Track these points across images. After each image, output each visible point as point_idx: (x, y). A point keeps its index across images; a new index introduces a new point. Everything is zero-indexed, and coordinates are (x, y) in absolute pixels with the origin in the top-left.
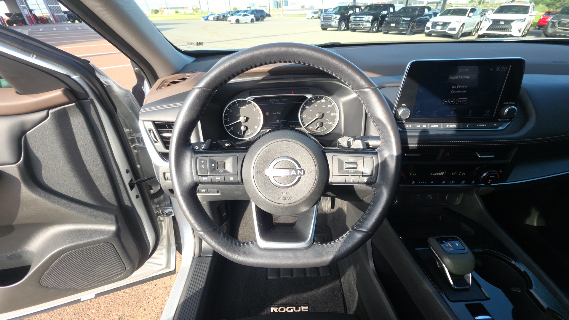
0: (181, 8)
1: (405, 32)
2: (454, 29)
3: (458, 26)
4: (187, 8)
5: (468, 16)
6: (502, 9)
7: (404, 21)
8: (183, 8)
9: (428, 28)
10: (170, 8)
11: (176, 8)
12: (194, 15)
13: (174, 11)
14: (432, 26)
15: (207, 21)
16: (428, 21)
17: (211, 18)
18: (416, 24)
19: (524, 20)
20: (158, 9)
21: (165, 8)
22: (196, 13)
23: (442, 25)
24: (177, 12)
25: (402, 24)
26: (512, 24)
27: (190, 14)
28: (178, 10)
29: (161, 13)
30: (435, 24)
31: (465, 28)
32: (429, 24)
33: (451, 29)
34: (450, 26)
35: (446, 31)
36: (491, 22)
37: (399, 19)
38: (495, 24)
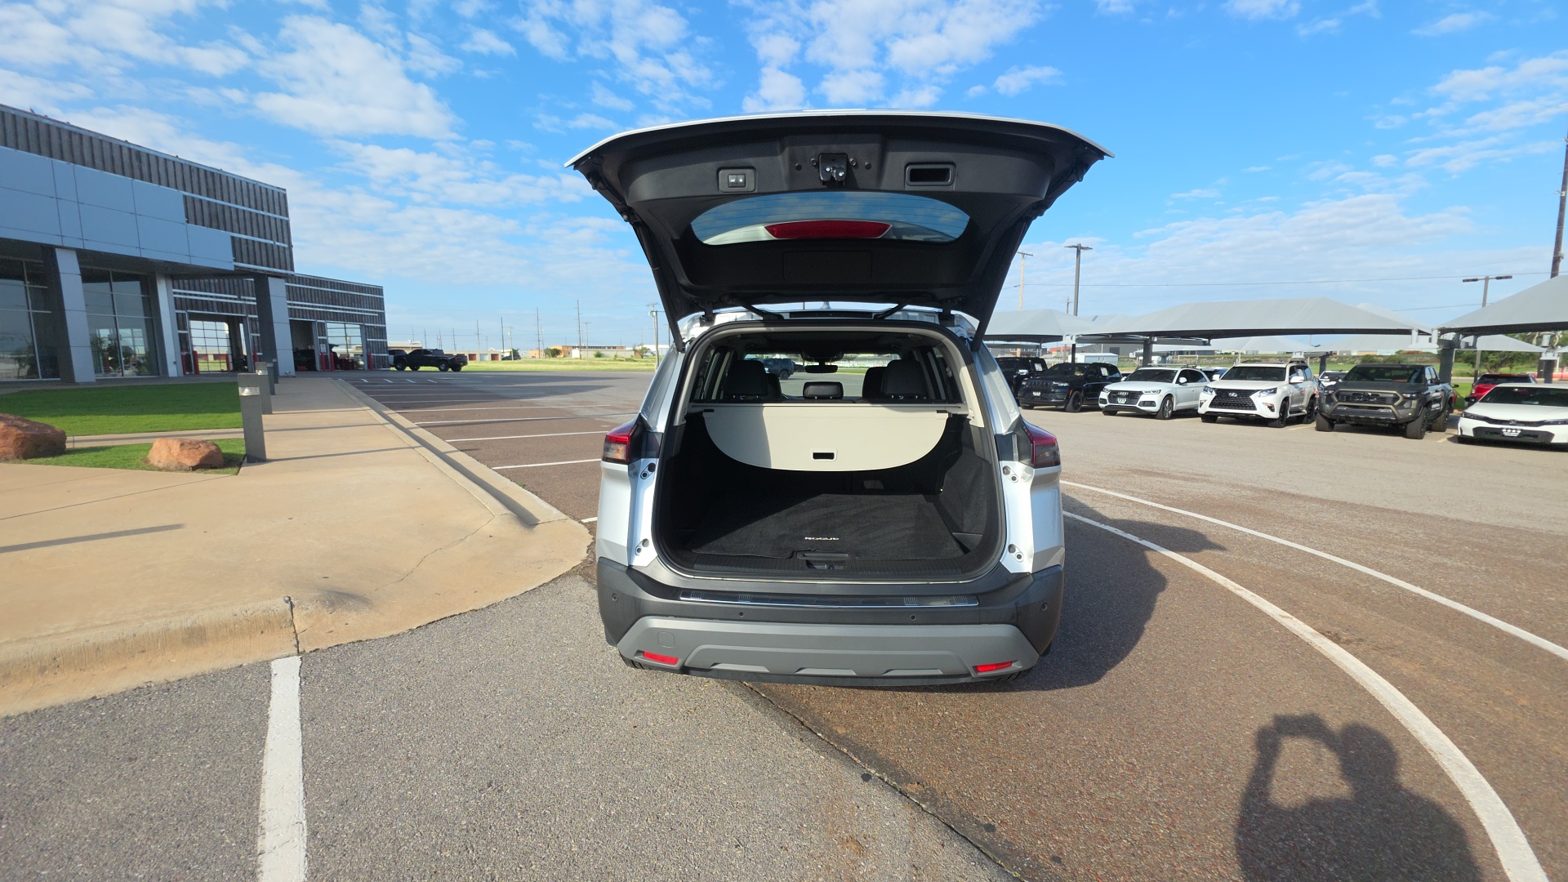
0: (609, 348)
1: (1063, 407)
2: (1152, 404)
3: (1158, 399)
4: (622, 348)
5: (1178, 382)
6: (1238, 373)
7: (1057, 387)
8: (614, 348)
9: (1104, 401)
10: (589, 347)
11: (598, 347)
12: (634, 361)
13: (592, 353)
14: (1109, 396)
16: (1101, 388)
18: (1085, 395)
19: (1274, 391)
20: (559, 348)
21: (574, 347)
22: (640, 359)
23: (1126, 396)
24: (599, 355)
25: (1054, 392)
26: (1253, 397)
27: (627, 360)
28: (602, 352)
29: (564, 356)
30: (1114, 395)
31: (1177, 404)
32: (1104, 395)
33: (1144, 403)
34: (1142, 398)
35: (1137, 406)
36: (1214, 394)
37: (1047, 384)
38: (1222, 397)
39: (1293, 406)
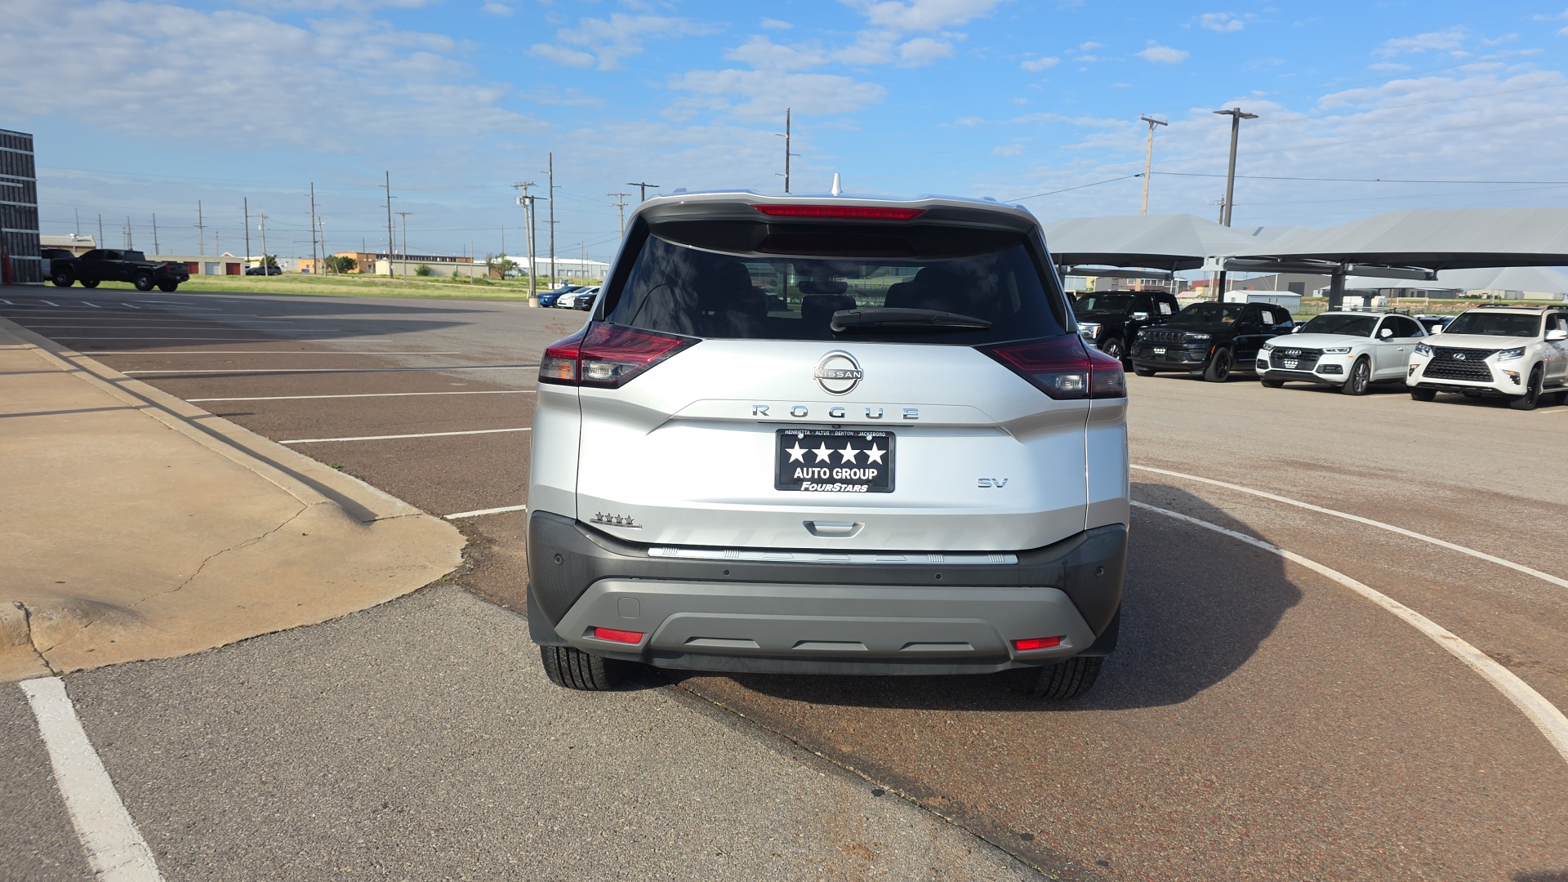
0: (444, 259)
1: (1200, 373)
2: (1337, 369)
3: (1346, 362)
4: (467, 259)
5: (1379, 336)
6: (1471, 324)
7: (1192, 341)
8: (453, 259)
9: (1263, 364)
10: (407, 257)
11: (423, 258)
12: (489, 284)
13: (412, 268)
14: (1272, 357)
15: (551, 309)
16: (1260, 344)
17: (568, 300)
18: (1236, 355)
19: (1520, 352)
20: (353, 256)
21: (380, 257)
22: (499, 280)
23: (1298, 357)
24: (424, 272)
25: (1187, 349)
26: (1488, 361)
27: (477, 281)
28: (432, 266)
29: (361, 272)
30: (1280, 354)
31: (1376, 370)
32: (1264, 355)
33: (1326, 369)
34: (1323, 360)
35: (1314, 372)
36: (1431, 355)
37: (1176, 336)
38: (1442, 361)
39: (1549, 376)
